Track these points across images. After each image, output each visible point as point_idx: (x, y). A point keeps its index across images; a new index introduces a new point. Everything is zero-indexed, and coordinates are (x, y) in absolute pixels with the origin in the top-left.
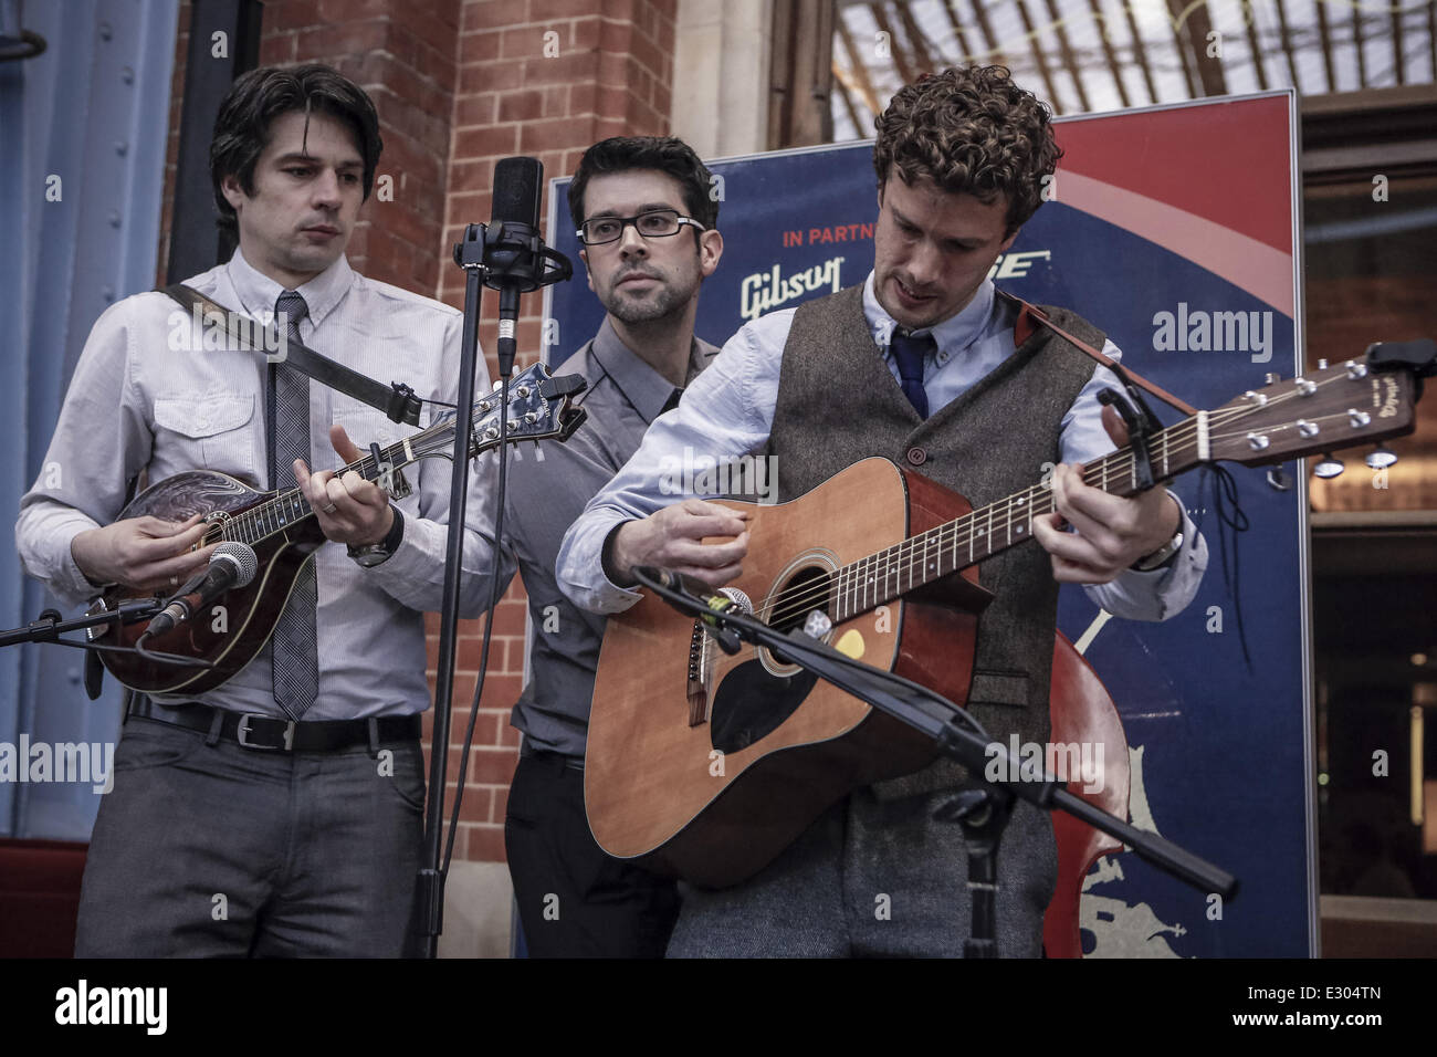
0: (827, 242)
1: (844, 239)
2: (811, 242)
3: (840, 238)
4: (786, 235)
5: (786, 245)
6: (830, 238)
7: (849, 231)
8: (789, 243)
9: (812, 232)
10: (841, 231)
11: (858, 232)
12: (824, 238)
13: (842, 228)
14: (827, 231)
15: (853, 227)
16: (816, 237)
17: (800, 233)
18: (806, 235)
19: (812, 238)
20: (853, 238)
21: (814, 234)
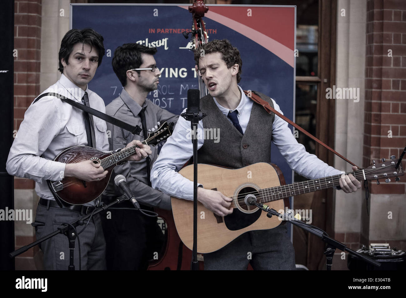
0: (163, 33)
1: (168, 33)
2: (158, 32)
3: (167, 32)
4: (150, 30)
5: (150, 32)
6: (163, 32)
7: (170, 30)
8: (151, 32)
9: (158, 29)
10: (167, 30)
11: (172, 31)
12: (162, 32)
13: (168, 29)
14: (163, 30)
15: (171, 30)
16: (160, 31)
17: (154, 29)
18: (156, 31)
19: (158, 31)
20: (171, 33)
21: (159, 30)
